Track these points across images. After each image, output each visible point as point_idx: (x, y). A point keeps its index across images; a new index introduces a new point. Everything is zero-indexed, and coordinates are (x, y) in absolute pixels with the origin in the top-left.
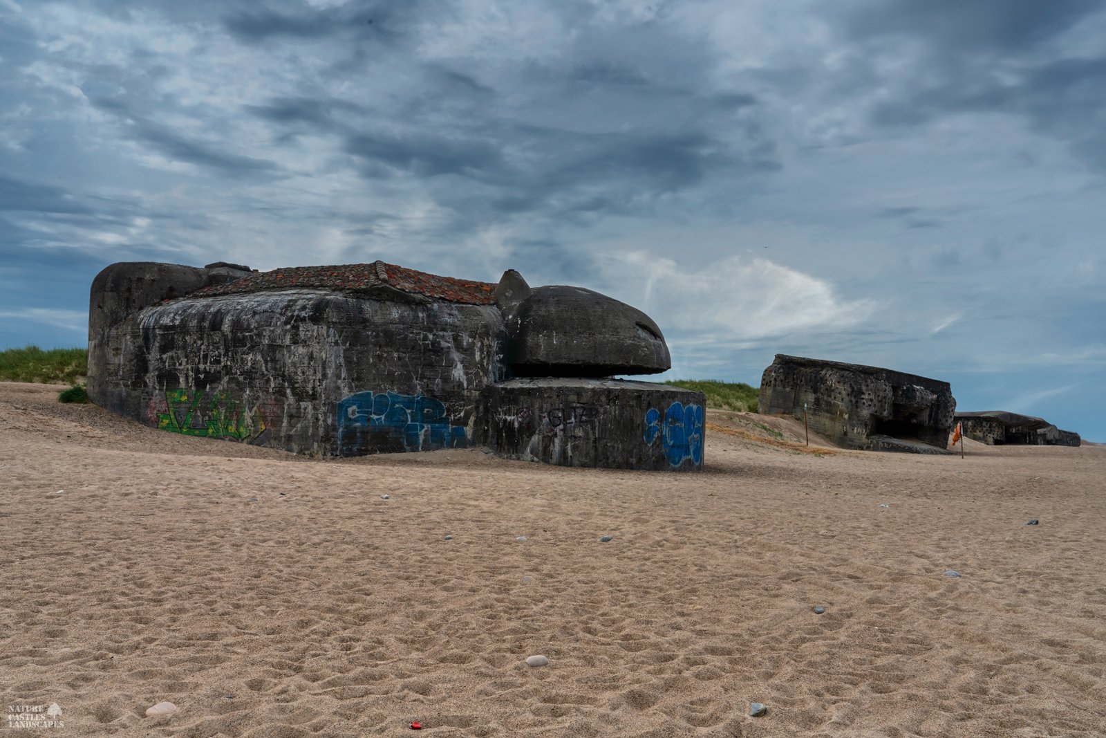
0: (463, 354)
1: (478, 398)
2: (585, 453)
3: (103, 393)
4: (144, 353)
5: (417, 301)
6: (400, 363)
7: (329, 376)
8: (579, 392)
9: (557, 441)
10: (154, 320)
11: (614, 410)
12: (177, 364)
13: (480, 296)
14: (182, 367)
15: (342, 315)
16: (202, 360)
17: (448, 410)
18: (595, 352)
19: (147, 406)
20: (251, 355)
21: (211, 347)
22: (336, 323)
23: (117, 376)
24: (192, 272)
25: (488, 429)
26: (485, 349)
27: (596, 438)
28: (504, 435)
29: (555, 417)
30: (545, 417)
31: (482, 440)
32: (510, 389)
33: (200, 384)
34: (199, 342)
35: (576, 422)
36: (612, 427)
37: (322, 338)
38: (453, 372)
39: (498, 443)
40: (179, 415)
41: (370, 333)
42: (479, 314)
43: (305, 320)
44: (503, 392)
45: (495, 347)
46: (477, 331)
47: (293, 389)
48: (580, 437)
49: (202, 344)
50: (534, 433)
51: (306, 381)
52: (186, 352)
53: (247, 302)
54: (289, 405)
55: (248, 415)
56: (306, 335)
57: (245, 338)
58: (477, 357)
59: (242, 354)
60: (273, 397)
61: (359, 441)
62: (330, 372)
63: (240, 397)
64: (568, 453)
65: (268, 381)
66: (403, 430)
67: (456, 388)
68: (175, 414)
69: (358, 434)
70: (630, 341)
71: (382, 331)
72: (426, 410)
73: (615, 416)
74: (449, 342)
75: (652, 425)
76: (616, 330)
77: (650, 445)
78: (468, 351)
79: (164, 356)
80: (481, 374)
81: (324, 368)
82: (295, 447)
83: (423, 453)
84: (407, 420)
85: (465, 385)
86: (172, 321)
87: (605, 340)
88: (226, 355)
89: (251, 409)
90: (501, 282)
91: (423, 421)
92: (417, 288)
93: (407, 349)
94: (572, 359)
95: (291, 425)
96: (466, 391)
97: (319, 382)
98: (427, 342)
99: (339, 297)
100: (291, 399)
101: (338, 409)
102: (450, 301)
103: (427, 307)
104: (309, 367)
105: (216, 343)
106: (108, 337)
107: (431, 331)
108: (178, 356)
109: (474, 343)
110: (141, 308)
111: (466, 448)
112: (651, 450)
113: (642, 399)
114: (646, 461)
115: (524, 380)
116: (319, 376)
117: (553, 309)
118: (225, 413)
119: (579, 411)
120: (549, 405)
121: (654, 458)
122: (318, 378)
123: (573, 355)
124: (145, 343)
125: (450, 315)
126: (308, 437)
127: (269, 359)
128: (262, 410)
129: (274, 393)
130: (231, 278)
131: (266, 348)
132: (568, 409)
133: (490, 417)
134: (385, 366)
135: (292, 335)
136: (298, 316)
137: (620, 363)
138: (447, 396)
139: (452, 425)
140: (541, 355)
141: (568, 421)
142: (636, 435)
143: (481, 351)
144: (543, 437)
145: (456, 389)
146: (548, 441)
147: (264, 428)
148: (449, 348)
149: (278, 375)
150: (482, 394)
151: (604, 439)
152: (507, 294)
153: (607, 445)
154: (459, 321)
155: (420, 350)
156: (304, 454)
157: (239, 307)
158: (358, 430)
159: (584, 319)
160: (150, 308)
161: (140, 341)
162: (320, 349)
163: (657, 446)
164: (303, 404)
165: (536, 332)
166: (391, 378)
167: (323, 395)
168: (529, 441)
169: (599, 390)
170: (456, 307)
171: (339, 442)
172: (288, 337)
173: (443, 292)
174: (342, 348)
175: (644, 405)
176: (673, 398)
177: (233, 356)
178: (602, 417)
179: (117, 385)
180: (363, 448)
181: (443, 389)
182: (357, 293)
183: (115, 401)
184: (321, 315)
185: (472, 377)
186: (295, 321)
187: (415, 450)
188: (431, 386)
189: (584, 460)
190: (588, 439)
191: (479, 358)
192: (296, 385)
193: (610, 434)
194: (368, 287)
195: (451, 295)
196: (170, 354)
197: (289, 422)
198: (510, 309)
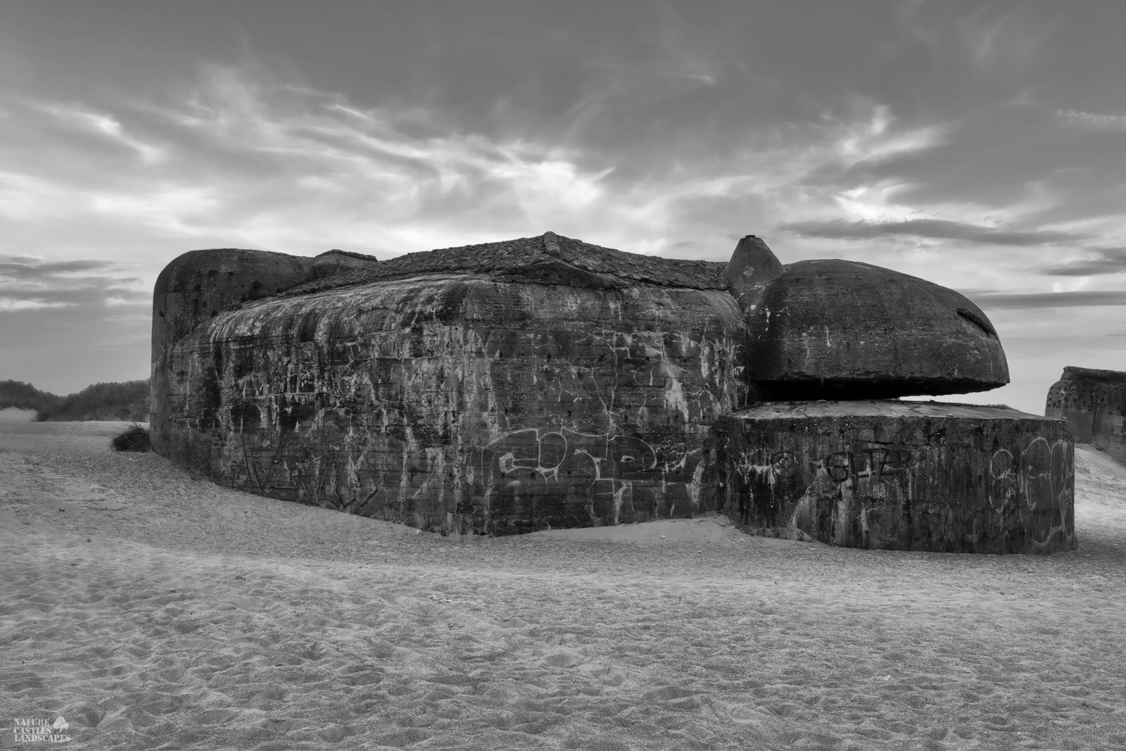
0: (680, 366)
1: (707, 436)
2: (890, 526)
3: (166, 437)
4: (214, 378)
5: (607, 284)
6: (581, 383)
7: (469, 406)
8: (877, 424)
9: (842, 506)
10: (227, 330)
11: (938, 454)
12: (257, 392)
13: (703, 277)
14: (263, 397)
15: (488, 307)
16: (289, 386)
17: (660, 457)
18: (896, 358)
19: (220, 455)
20: (355, 376)
21: (301, 366)
22: (478, 321)
23: (182, 411)
24: (288, 262)
25: (725, 487)
26: (717, 357)
27: (908, 501)
28: (752, 495)
29: (837, 467)
30: (820, 467)
31: (715, 504)
32: (760, 421)
33: (287, 422)
34: (285, 360)
35: (874, 474)
36: (936, 482)
37: (457, 346)
38: (667, 396)
39: (741, 510)
40: (260, 468)
41: (532, 336)
42: (705, 303)
43: (432, 319)
44: (748, 426)
45: (732, 355)
46: (703, 328)
47: (416, 427)
48: (882, 499)
49: (289, 362)
50: (802, 493)
51: (433, 415)
52: (269, 374)
53: (351, 296)
54: (410, 453)
55: (351, 469)
56: (432, 342)
57: (346, 350)
58: (705, 372)
59: (343, 376)
60: (387, 440)
61: (519, 509)
62: (469, 399)
63: (340, 442)
64: (861, 526)
65: (379, 415)
66: (588, 491)
67: (671, 421)
68: (254, 466)
69: (517, 499)
70: (953, 340)
71: (551, 332)
72: (624, 457)
73: (940, 464)
74: (658, 348)
75: (1002, 477)
76: (927, 322)
77: (1000, 511)
78: (689, 362)
79: (241, 382)
80: (711, 397)
81: (460, 393)
82: (419, 519)
83: (621, 526)
84: (594, 475)
85: (686, 417)
86: (251, 330)
87: (911, 338)
88: (321, 377)
89: (355, 459)
90: (735, 256)
91: (620, 476)
92: (606, 266)
93: (592, 359)
94: (858, 370)
95: (413, 485)
96: (687, 426)
97: (454, 416)
98: (623, 349)
99: (485, 281)
100: (413, 444)
101: (484, 458)
102: (659, 284)
103: (622, 293)
104: (437, 392)
105: (307, 360)
106: (172, 357)
107: (628, 329)
108: (258, 381)
109: (699, 349)
110: (214, 314)
111: (690, 518)
112: (1001, 520)
113: (985, 433)
114: (993, 538)
115: (780, 406)
116: (453, 406)
117: (821, 292)
118: (321, 465)
119: (878, 457)
120: (826, 447)
121: (1006, 533)
122: (451, 410)
123: (859, 365)
124: (217, 364)
125: (658, 306)
126: (439, 503)
127: (380, 381)
128: (372, 461)
129: (388, 435)
130: (342, 269)
131: (375, 365)
132: (859, 455)
133: (727, 466)
134: (558, 388)
135: (412, 343)
136: (421, 312)
137: (937, 375)
138: (658, 434)
139: (667, 480)
140: (808, 366)
141: (860, 473)
142: (976, 494)
143: (711, 361)
144: (819, 500)
145: (671, 423)
146: (827, 505)
147: (374, 488)
148: (658, 357)
149: (393, 406)
150: (714, 430)
151: (923, 501)
152: (745, 273)
153: (928, 513)
154: (673, 313)
155: (612, 361)
156: (433, 531)
157: (340, 304)
158: (516, 492)
159: (874, 306)
160: (225, 314)
161: (210, 361)
162: (454, 363)
163: (1010, 512)
164: (430, 452)
165: (796, 330)
166: (567, 407)
167: (459, 437)
168: (794, 507)
169: (910, 421)
170: (667, 292)
171: (486, 513)
172: (407, 345)
173: (646, 272)
174: (488, 360)
175: (988, 445)
176: (1033, 431)
177: (330, 379)
178: (917, 466)
179: (182, 424)
180: (525, 521)
181: (651, 424)
182: (512, 273)
183: (180, 448)
184: (454, 309)
185: (696, 404)
186: (417, 321)
187: (608, 522)
188: (631, 418)
189: (889, 538)
190: (896, 503)
191: (707, 373)
192: (420, 422)
193: (933, 494)
194: (529, 264)
195: (659, 276)
196: (247, 378)
197: (410, 480)
198: (752, 295)
